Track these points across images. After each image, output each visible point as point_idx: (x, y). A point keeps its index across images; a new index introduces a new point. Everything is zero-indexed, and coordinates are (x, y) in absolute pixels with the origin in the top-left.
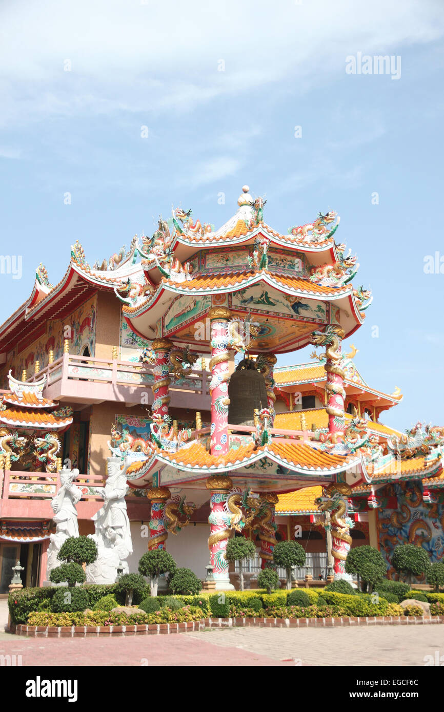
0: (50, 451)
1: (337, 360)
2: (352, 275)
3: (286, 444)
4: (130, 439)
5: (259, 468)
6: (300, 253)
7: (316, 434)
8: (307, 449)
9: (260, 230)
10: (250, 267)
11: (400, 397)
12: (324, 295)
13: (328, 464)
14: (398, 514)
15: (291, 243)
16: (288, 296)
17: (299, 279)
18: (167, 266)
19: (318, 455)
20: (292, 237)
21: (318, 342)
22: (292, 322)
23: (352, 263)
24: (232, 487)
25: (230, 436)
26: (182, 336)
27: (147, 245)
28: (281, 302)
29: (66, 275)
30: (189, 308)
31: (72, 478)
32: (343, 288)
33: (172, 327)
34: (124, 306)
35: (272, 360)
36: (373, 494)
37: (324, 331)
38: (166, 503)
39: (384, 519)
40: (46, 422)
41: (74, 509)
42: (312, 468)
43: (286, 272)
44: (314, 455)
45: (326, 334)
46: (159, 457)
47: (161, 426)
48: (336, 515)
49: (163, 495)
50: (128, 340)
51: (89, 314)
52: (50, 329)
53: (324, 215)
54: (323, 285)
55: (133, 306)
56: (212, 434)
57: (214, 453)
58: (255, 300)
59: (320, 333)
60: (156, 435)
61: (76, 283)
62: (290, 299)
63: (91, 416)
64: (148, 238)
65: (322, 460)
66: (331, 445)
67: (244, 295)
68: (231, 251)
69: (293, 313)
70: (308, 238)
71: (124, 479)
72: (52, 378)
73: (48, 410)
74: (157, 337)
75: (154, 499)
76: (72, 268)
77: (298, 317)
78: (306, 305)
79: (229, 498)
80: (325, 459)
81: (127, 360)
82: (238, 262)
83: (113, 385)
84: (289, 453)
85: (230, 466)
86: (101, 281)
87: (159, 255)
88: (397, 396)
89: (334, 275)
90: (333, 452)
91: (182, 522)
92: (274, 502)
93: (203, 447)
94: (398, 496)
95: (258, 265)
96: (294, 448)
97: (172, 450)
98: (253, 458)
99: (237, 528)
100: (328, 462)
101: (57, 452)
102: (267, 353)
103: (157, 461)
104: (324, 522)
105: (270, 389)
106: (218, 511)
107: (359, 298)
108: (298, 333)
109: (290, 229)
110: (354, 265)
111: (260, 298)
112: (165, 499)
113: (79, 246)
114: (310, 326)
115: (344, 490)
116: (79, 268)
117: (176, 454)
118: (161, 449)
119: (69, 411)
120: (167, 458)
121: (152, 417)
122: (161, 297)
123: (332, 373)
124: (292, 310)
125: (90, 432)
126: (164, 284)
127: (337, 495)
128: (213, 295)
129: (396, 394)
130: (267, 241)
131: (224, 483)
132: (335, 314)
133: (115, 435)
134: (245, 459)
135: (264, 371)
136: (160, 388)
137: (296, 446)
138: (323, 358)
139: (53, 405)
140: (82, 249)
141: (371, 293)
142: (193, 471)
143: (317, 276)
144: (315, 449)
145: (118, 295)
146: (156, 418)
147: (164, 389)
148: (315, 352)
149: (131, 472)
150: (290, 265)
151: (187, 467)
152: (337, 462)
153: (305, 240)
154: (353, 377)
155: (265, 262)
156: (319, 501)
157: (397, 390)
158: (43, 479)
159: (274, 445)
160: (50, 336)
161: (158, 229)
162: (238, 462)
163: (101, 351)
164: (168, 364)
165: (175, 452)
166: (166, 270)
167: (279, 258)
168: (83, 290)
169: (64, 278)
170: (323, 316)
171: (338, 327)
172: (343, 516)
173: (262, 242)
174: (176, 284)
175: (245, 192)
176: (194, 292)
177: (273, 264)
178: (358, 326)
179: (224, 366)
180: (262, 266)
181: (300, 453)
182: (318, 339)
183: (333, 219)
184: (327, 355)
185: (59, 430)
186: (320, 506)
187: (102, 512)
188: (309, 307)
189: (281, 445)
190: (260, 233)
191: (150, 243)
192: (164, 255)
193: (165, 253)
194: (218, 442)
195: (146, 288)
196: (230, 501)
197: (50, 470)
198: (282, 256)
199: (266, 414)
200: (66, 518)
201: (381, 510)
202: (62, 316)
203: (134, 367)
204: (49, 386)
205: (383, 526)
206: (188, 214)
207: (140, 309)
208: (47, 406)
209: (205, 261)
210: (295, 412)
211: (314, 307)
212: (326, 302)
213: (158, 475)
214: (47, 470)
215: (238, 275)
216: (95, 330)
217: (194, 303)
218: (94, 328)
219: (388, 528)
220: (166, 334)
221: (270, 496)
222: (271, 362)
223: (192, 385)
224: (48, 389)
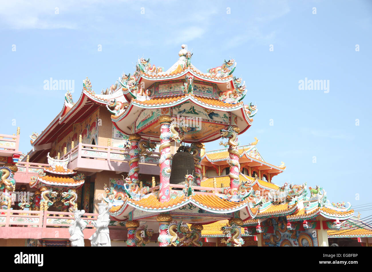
0: (71, 200)
1: (235, 146)
2: (243, 96)
3: (204, 195)
4: (115, 192)
5: (188, 209)
6: (214, 84)
7: (222, 190)
8: (216, 198)
9: (189, 70)
10: (183, 92)
11: (284, 168)
12: (226, 108)
13: (228, 207)
14: (274, 236)
15: (207, 78)
16: (206, 109)
17: (213, 99)
18: (135, 92)
19: (223, 202)
20: (208, 74)
21: (223, 136)
22: (209, 124)
23: (243, 89)
24: (172, 220)
25: (171, 191)
26: (146, 132)
27: (125, 79)
28: (202, 113)
29: (80, 97)
30: (149, 116)
31: (81, 215)
32: (238, 104)
33: (140, 127)
34: (112, 115)
35: (200, 146)
36: (259, 224)
37: (227, 129)
38: (136, 230)
39: (266, 239)
40: (69, 183)
41: (82, 233)
42: (218, 210)
43: (205, 95)
44: (220, 201)
45: (228, 131)
46: (129, 203)
47: (130, 185)
48: (234, 237)
49: (134, 225)
50: (117, 135)
51: (95, 120)
52: (75, 128)
53: (227, 61)
54: (226, 102)
55: (117, 115)
56: (160, 190)
57: (162, 201)
58: (186, 111)
59: (225, 130)
60: (128, 190)
61: (87, 102)
62: (208, 111)
63: (96, 179)
64: (126, 76)
65: (225, 205)
66: (230, 196)
67: (180, 108)
68: (173, 83)
69: (209, 118)
70: (218, 75)
71: (108, 216)
72: (73, 157)
73: (71, 176)
74: (132, 133)
75: (130, 227)
76: (84, 94)
77: (212, 121)
78: (217, 114)
79: (170, 227)
80: (227, 204)
81: (117, 146)
82: (177, 89)
83: (108, 161)
84: (205, 201)
85: (170, 208)
86: (101, 100)
87: (130, 85)
88: (283, 167)
89: (233, 96)
90: (231, 200)
91: (145, 241)
92: (200, 229)
93: (156, 197)
94: (274, 226)
95: (187, 91)
96: (209, 198)
97: (137, 199)
98: (183, 203)
99: (174, 244)
100: (228, 206)
101: (75, 200)
102: (197, 142)
103: (128, 205)
104: (227, 241)
105: (198, 163)
106: (163, 235)
107: (250, 110)
108: (213, 131)
109: (208, 70)
110: (244, 91)
111: (190, 110)
112: (136, 228)
113: (88, 80)
114: (220, 126)
115: (239, 222)
116: (88, 93)
117: (139, 201)
118: (130, 199)
119: (82, 176)
120: (134, 204)
121: (125, 180)
122: (132, 110)
123: (232, 154)
124: (209, 117)
125: (95, 188)
126: (133, 102)
127: (234, 225)
128: (162, 108)
129: (282, 166)
130: (192, 77)
131: (167, 218)
132: (234, 119)
133: (106, 190)
134: (178, 204)
135: (195, 152)
136: (133, 162)
137: (210, 197)
138: (227, 145)
139: (73, 173)
140: (90, 82)
141: (256, 107)
142: (149, 211)
143: (223, 97)
144: (221, 198)
145: (109, 109)
146: (128, 180)
147: (136, 163)
148: (222, 142)
149: (114, 212)
150: (207, 91)
151: (145, 209)
152: (233, 206)
153: (216, 76)
154: (256, 156)
155: (191, 89)
156: (224, 229)
157: (282, 164)
158: (67, 216)
159: (196, 196)
160: (75, 133)
161: (136, 70)
162: (174, 206)
163: (102, 141)
164: (138, 149)
165: (139, 200)
166: (134, 94)
167: (201, 87)
168: (91, 106)
169: (80, 99)
170: (227, 120)
171: (236, 127)
172: (238, 237)
173: (189, 77)
174: (140, 102)
175: (183, 48)
176: (150, 107)
177: (198, 90)
178: (249, 126)
179: (167, 150)
180: (190, 91)
181: (212, 201)
182: (224, 134)
183: (233, 64)
184: (229, 143)
185: (77, 188)
186: (224, 232)
187: (95, 235)
188: (219, 115)
189: (201, 196)
190: (189, 72)
191: (128, 79)
192: (133, 86)
193: (133, 84)
194: (164, 194)
195: (125, 105)
196: (170, 229)
197: (71, 211)
198: (203, 86)
199: (190, 178)
200: (77, 238)
201: (265, 234)
202: (81, 121)
203: (120, 150)
204: (71, 161)
205: (266, 244)
206: (148, 62)
207: (120, 117)
208: (69, 173)
209: (158, 88)
210: (222, 177)
211: (222, 115)
212: (229, 112)
213: (131, 213)
214: (69, 211)
215: (177, 97)
216: (98, 129)
217: (151, 113)
218: (98, 128)
219: (268, 244)
220: (137, 132)
221: (198, 226)
222: (199, 148)
223: (155, 161)
224: (71, 163)
